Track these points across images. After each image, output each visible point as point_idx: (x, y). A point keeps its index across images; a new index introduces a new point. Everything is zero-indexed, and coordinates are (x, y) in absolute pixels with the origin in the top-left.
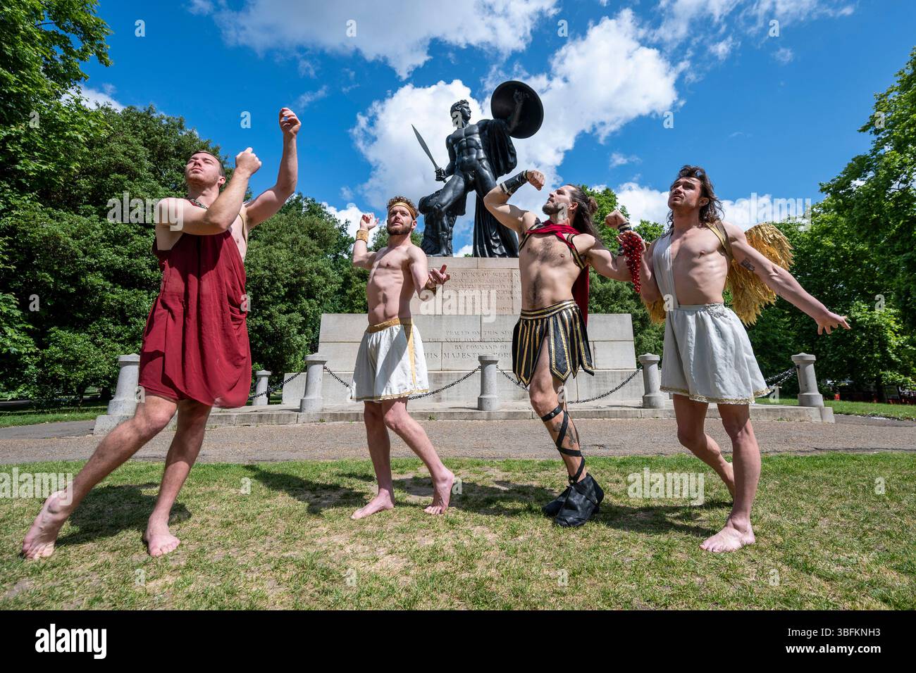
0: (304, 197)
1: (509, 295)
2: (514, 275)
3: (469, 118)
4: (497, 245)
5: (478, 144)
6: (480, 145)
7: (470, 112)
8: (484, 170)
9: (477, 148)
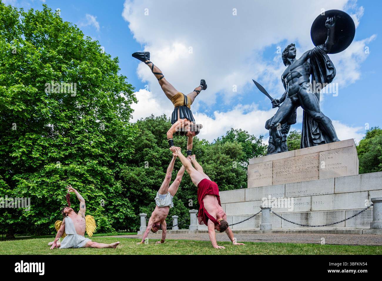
0: (235, 130)
1: (316, 169)
2: (320, 156)
3: (295, 56)
4: (317, 137)
5: (299, 74)
6: (301, 73)
7: (296, 51)
8: (304, 90)
9: (299, 75)
